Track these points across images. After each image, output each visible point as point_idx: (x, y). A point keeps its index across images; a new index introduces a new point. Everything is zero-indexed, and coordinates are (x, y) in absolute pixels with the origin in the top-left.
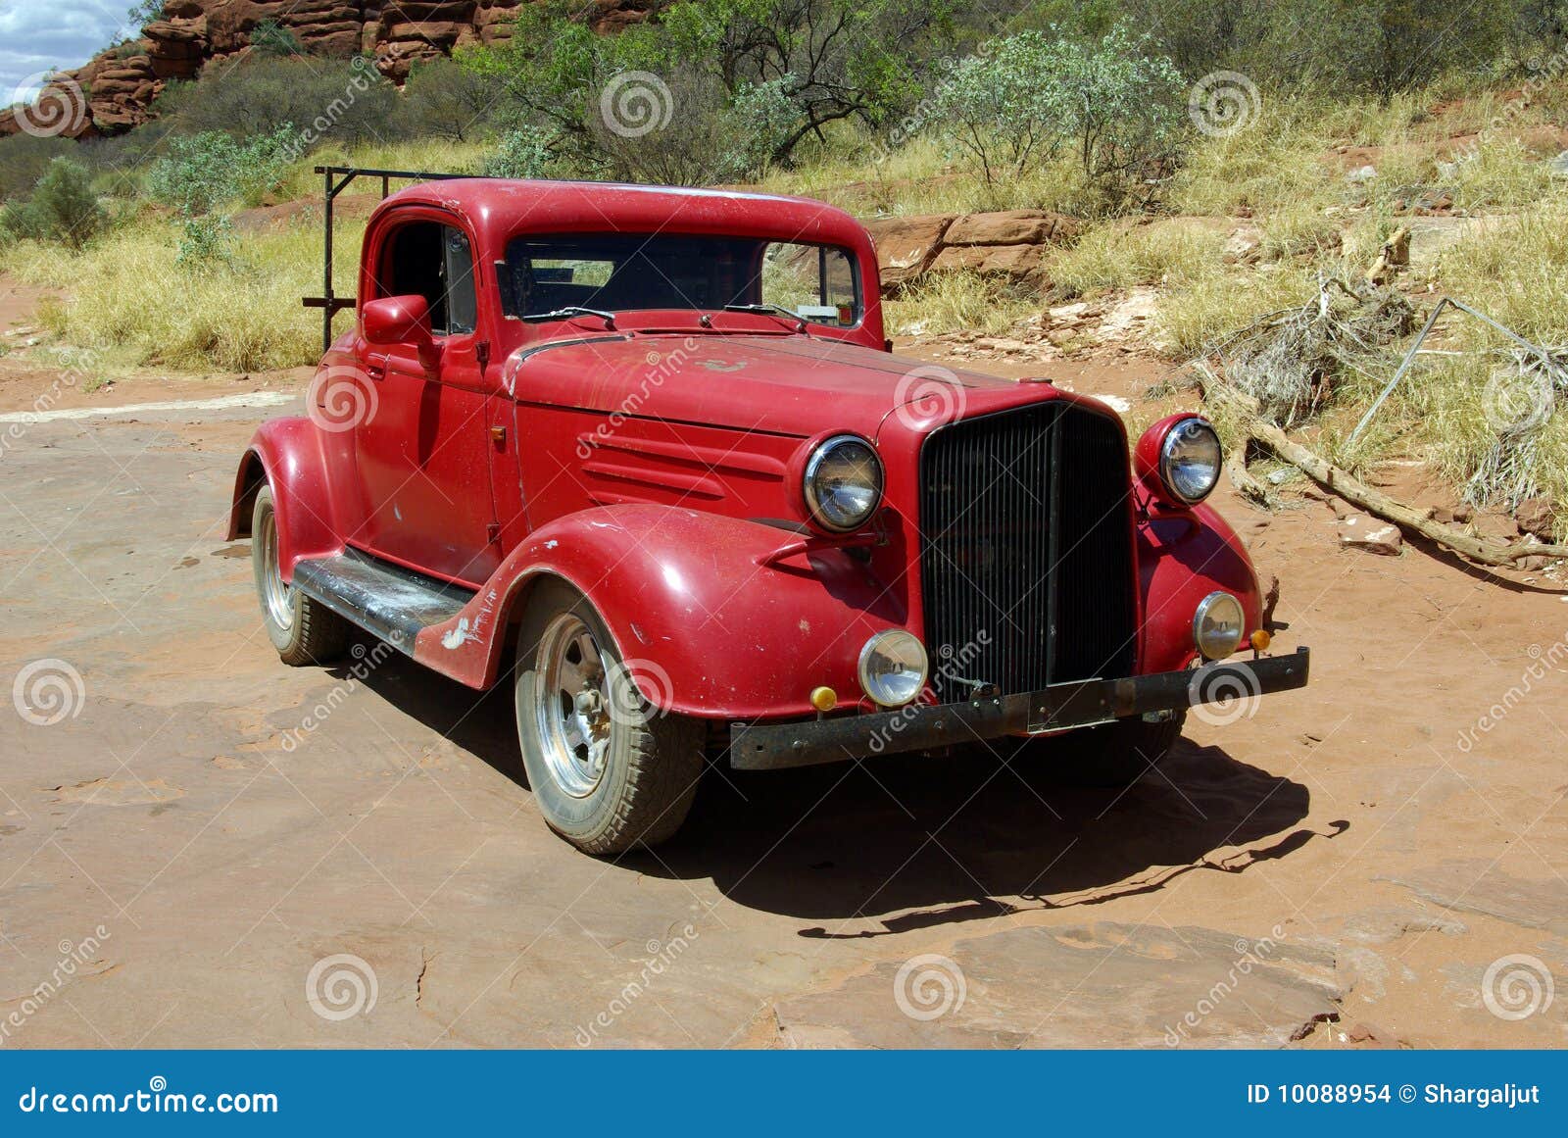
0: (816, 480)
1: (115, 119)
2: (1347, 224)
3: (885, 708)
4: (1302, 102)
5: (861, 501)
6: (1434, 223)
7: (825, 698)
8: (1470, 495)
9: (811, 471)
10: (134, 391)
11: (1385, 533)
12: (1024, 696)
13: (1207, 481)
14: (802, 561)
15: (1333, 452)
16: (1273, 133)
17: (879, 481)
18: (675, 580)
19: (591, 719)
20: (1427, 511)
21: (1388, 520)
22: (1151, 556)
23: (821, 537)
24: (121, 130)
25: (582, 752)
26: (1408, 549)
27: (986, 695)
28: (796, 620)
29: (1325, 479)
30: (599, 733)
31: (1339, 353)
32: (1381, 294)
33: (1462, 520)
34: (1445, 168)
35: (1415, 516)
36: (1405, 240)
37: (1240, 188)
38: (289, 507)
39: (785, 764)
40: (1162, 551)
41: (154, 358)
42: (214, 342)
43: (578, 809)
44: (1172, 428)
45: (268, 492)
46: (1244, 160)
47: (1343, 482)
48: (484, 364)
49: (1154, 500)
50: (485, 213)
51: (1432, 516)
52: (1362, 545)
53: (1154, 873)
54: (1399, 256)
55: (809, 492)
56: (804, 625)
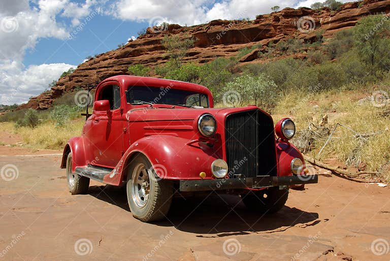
0: (200, 125)
1: (44, 106)
2: (314, 115)
3: (218, 178)
4: (302, 92)
5: (211, 129)
6: (333, 114)
7: (203, 174)
8: (347, 164)
9: (199, 123)
10: (42, 152)
11: (328, 172)
12: (251, 179)
13: (292, 134)
14: (196, 144)
15: (315, 157)
16: (296, 99)
17: (215, 125)
18: (167, 150)
19: (145, 189)
20: (337, 167)
21: (329, 169)
22: (280, 152)
23: (202, 138)
24: (46, 109)
25: (142, 199)
26: (333, 175)
27: (242, 177)
28: (196, 158)
29: (313, 162)
30: (147, 192)
31: (314, 137)
32: (323, 127)
33: (345, 169)
34: (334, 104)
35: (335, 168)
36: (327, 117)
37: (289, 110)
38: (75, 155)
39: (193, 190)
40: (282, 151)
41: (48, 147)
42: (62, 143)
43: (141, 211)
44: (283, 121)
45: (71, 154)
46: (290, 104)
47: (317, 162)
48: (122, 114)
49: (280, 139)
50: (123, 81)
51: (339, 167)
52: (323, 175)
53: (283, 228)
54: (325, 120)
55: (199, 127)
56: (198, 159)
